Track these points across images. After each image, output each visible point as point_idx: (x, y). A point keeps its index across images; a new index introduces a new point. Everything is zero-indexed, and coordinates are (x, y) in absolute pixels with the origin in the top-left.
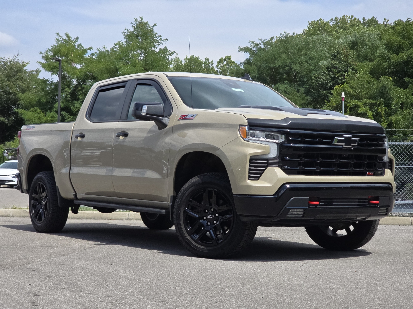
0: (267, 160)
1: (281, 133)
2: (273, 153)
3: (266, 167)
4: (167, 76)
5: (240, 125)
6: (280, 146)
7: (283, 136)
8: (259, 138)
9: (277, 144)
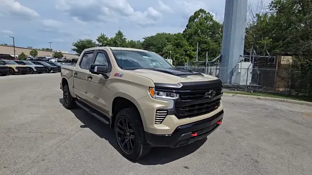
0: (167, 110)
1: (177, 93)
2: (171, 106)
3: (166, 115)
4: (111, 49)
5: (150, 87)
6: (176, 102)
7: (178, 95)
8: (162, 96)
9: (173, 100)
